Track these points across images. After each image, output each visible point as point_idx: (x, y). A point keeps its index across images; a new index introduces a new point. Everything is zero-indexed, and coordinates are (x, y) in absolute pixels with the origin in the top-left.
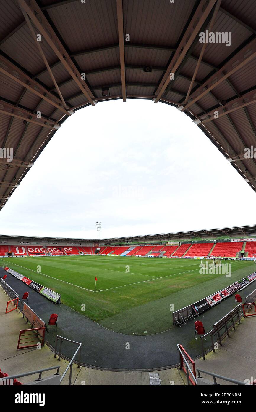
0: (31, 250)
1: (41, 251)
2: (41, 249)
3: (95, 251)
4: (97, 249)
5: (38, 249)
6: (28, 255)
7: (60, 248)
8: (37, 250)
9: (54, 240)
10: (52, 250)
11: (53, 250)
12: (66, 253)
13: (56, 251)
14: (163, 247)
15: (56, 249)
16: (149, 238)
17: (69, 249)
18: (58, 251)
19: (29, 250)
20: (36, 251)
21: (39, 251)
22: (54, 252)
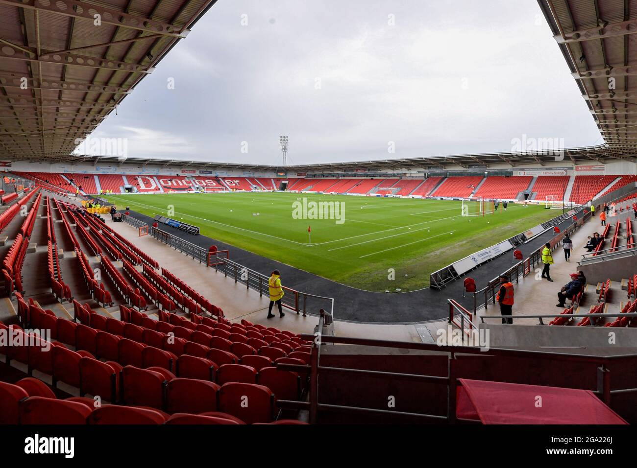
0: (165, 182)
1: (185, 183)
2: (183, 181)
3: (280, 185)
4: (284, 182)
5: (179, 182)
6: (162, 191)
7: (216, 179)
8: (176, 182)
9: (206, 165)
10: (203, 182)
11: (207, 183)
12: (229, 189)
13: (211, 184)
14: (397, 180)
15: (210, 182)
16: (374, 166)
17: (234, 181)
18: (215, 184)
19: (162, 183)
20: (175, 184)
21: (181, 184)
22: (209, 186)
